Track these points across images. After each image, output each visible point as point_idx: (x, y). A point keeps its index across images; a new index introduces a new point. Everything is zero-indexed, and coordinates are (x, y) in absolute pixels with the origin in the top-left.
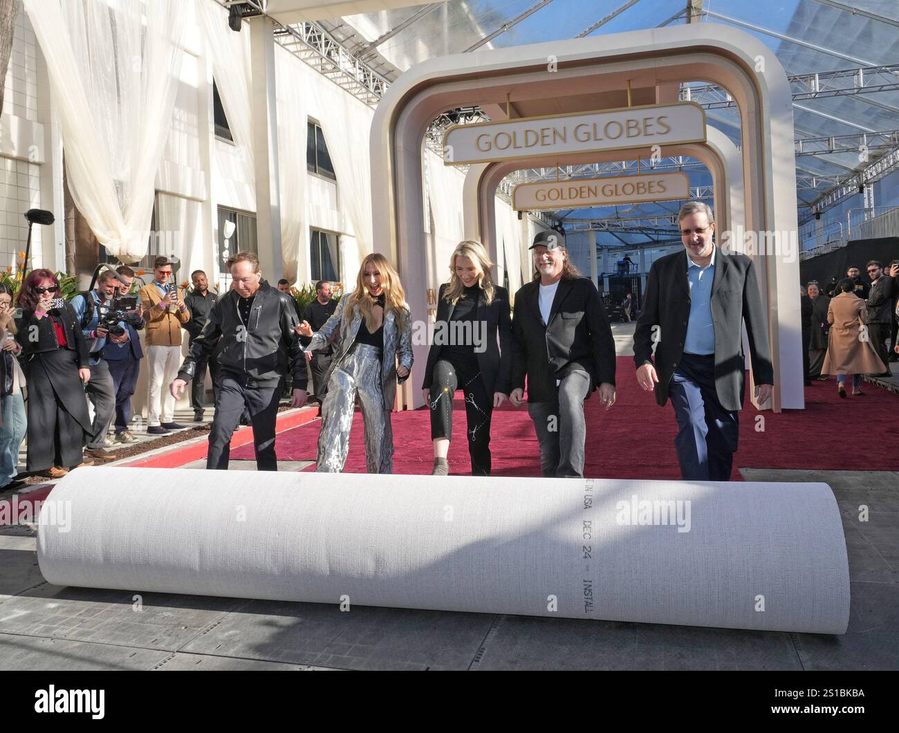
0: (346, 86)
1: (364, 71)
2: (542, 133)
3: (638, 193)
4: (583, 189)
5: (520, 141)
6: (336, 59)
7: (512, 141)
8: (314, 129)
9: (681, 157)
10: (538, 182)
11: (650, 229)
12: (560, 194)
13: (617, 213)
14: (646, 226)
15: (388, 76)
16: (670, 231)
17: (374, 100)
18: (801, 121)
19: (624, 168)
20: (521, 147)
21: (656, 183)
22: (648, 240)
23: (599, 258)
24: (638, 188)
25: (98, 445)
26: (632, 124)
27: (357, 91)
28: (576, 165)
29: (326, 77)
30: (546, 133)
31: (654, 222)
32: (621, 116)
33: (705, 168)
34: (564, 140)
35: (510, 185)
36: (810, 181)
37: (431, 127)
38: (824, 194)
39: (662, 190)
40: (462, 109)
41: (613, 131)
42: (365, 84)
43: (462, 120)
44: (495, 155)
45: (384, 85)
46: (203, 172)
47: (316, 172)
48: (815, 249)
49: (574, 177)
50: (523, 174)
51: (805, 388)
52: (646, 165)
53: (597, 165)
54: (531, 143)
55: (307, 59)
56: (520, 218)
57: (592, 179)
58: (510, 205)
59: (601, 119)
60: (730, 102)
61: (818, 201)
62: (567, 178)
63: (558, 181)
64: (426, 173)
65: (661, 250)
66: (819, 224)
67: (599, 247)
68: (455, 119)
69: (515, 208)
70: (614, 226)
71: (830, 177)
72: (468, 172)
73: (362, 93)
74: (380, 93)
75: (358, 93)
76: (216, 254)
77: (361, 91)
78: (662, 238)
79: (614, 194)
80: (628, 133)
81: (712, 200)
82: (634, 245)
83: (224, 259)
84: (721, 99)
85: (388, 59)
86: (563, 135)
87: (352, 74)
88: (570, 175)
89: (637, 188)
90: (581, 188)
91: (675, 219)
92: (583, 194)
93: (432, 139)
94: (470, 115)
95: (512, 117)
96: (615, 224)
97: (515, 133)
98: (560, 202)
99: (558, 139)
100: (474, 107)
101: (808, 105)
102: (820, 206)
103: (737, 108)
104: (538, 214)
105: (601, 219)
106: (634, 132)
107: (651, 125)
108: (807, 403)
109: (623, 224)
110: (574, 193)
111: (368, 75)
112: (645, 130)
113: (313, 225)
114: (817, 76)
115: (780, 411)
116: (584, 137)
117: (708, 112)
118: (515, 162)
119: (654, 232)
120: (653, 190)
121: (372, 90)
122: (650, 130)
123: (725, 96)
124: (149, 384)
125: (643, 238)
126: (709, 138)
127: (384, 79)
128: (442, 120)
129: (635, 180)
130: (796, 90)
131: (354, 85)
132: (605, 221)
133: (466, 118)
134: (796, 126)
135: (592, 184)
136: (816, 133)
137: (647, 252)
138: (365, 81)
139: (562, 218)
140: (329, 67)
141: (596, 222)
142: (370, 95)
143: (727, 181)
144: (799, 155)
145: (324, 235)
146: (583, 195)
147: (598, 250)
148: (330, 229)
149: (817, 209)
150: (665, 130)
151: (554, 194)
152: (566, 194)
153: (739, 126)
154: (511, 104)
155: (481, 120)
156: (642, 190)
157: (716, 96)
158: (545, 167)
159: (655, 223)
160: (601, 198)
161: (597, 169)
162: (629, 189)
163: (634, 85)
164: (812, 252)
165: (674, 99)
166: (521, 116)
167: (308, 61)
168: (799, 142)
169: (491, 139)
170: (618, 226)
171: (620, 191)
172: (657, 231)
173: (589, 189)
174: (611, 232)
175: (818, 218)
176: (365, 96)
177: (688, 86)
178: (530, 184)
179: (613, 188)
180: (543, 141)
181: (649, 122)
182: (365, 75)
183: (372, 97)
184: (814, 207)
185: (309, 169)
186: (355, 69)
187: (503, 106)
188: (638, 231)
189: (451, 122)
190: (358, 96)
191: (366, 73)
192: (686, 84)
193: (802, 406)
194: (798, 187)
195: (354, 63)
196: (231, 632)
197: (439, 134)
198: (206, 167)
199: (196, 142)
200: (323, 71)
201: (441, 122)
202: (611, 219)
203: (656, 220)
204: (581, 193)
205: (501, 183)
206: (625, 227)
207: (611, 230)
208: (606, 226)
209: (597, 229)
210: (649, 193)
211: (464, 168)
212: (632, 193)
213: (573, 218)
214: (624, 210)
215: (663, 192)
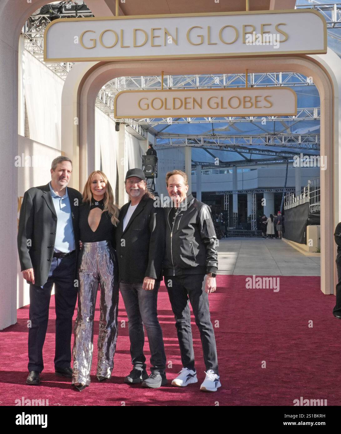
2: (153, 33)
3: (244, 107)
4: (188, 100)
5: (128, 41)
7: (120, 39)
12: (164, 103)
13: (213, 130)
14: (240, 144)
16: (263, 151)
20: (129, 47)
21: (263, 97)
23: (192, 174)
24: (245, 102)
26: (249, 30)
30: (157, 33)
31: (248, 141)
32: (238, 20)
34: (176, 42)
35: (109, 95)
37: (30, 28)
39: (270, 105)
54: (140, 43)
56: (117, 129)
65: (252, 170)
67: (194, 164)
70: (209, 142)
78: (254, 157)
79: (219, 107)
80: (244, 39)
86: (175, 38)
89: (243, 102)
90: (186, 99)
91: (269, 139)
93: (31, 40)
96: (211, 141)
97: (123, 31)
98: (163, 112)
104: (135, 127)
105: (197, 136)
107: (268, 32)
109: (219, 141)
110: (178, 103)
116: (198, 41)
119: (248, 151)
120: (259, 104)
125: (236, 157)
132: (201, 138)
135: (197, 95)
139: (158, 132)
141: (192, 137)
146: (189, 106)
147: (192, 165)
150: (284, 38)
151: (158, 104)
152: (170, 104)
156: (248, 104)
159: (250, 142)
160: (204, 110)
162: (235, 102)
166: (128, 14)
169: (97, 36)
170: (214, 143)
171: (226, 104)
172: (251, 150)
173: (194, 100)
174: (205, 149)
178: (130, 92)
179: (219, 100)
180: (153, 42)
181: (267, 29)
188: (232, 149)
197: (38, 35)
201: (41, 23)
202: (207, 135)
203: (251, 139)
204: (186, 103)
205: (100, 93)
206: (220, 145)
207: (206, 147)
208: (202, 143)
209: (193, 145)
210: (256, 107)
211: (63, 74)
212: (238, 107)
213: (171, 132)
214: (220, 128)
215: (270, 107)
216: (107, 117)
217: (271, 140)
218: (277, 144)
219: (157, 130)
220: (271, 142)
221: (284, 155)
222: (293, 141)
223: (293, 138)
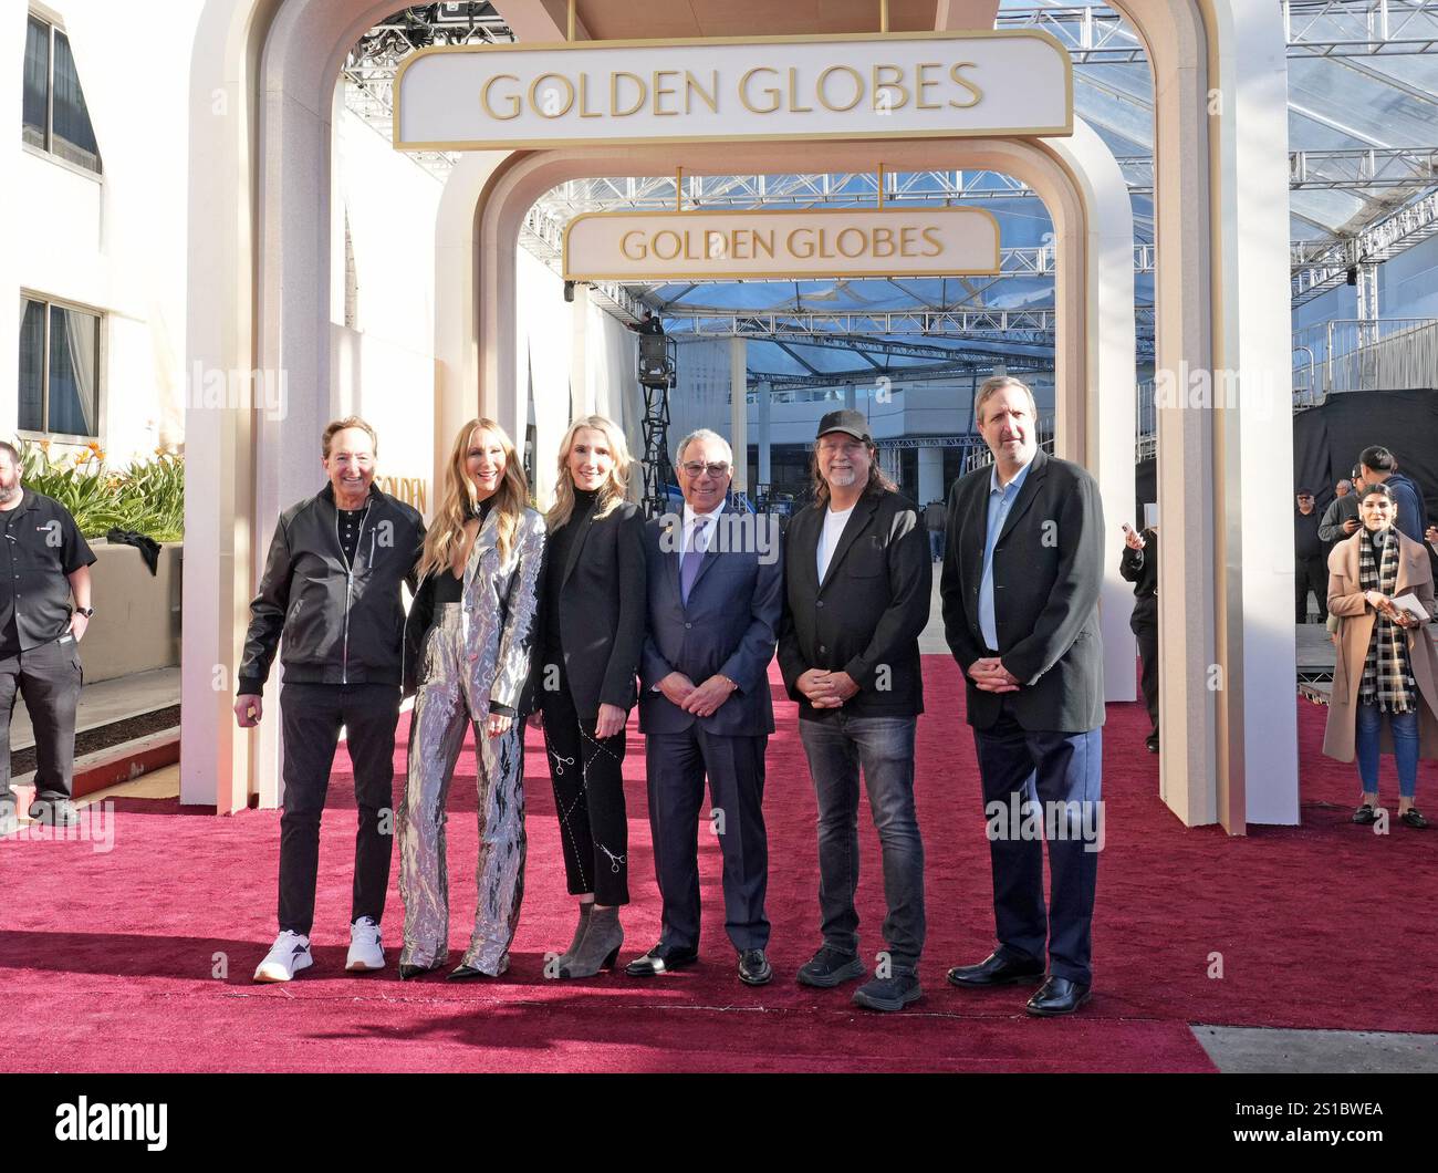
2: (658, 84)
3: (876, 254)
4: (741, 237)
5: (600, 101)
7: (578, 99)
8: (47, 35)
10: (623, 213)
11: (874, 341)
12: (684, 245)
13: (799, 298)
14: (862, 332)
16: (917, 347)
20: (599, 116)
21: (920, 230)
22: (867, 366)
23: (749, 401)
24: (877, 242)
26: (888, 76)
28: (711, 173)
30: (667, 83)
31: (882, 324)
32: (863, 54)
34: (714, 104)
39: (935, 250)
41: (840, 90)
44: (529, 131)
47: (47, 148)
49: (703, 206)
54: (625, 107)
56: (569, 297)
57: (747, 213)
59: (810, 57)
67: (752, 377)
70: (789, 328)
78: (897, 361)
79: (817, 253)
80: (875, 98)
86: (712, 94)
88: (696, 202)
89: (873, 241)
90: (735, 233)
91: (931, 321)
92: (740, 247)
93: (361, 87)
95: (578, 37)
96: (793, 324)
97: (584, 79)
98: (681, 265)
99: (698, 103)
104: (612, 292)
105: (761, 311)
107: (934, 84)
108: (1302, 809)
109: (812, 325)
112: (921, 96)
113: (32, 286)
115: (1242, 831)
116: (766, 102)
119: (881, 348)
120: (911, 248)
122: (932, 96)
125: (853, 361)
129: (869, 222)
132: (770, 317)
135: (764, 225)
139: (667, 303)
141: (749, 316)
145: (58, 313)
146: (742, 250)
147: (749, 381)
148: (78, 298)
150: (971, 99)
151: (668, 245)
152: (697, 246)
156: (885, 248)
159: (886, 326)
160: (784, 262)
161: (763, 191)
162: (852, 244)
166: (598, 36)
169: (521, 89)
170: (801, 329)
171: (831, 247)
172: (888, 346)
173: (756, 237)
174: (781, 344)
178: (601, 216)
179: (815, 238)
180: (658, 104)
181: (931, 75)
185: (27, 138)
187: (554, 6)
188: (844, 344)
189: (413, 49)
193: (1293, 817)
202: (783, 311)
203: (888, 320)
206: (816, 333)
207: (781, 339)
208: (772, 329)
209: (750, 333)
210: (904, 254)
212: (860, 253)
213: (696, 303)
214: (815, 294)
215: (937, 254)
216: (543, 267)
217: (937, 321)
218: (949, 331)
219: (664, 297)
220: (937, 328)
221: (966, 357)
222: (988, 324)
223: (987, 317)
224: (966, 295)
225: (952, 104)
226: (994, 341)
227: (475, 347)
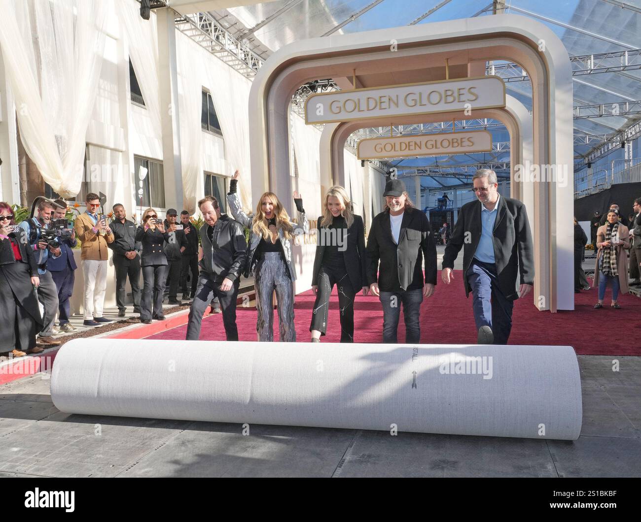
0: (231, 63)
1: (244, 52)
2: (380, 100)
3: (453, 147)
4: (411, 144)
5: (363, 106)
6: (223, 42)
7: (357, 106)
8: (206, 95)
9: (486, 119)
10: (377, 138)
11: (462, 175)
12: (393, 147)
13: (437, 162)
14: (458, 172)
15: (263, 55)
17: (252, 74)
18: (579, 92)
19: (443, 127)
20: (364, 111)
21: (467, 138)
22: (460, 183)
23: (422, 196)
24: (453, 143)
25: (47, 334)
26: (449, 93)
27: (239, 67)
28: (406, 125)
29: (215, 56)
30: (383, 99)
31: (464, 169)
32: (441, 87)
33: (505, 128)
34: (397, 105)
35: (356, 140)
36: (584, 138)
37: (295, 95)
38: (594, 149)
39: (472, 144)
40: (319, 81)
41: (435, 98)
42: (245, 62)
43: (319, 90)
44: (344, 116)
45: (260, 62)
46: (122, 130)
47: (208, 130)
48: (586, 190)
49: (404, 134)
50: (365, 132)
51: (575, 295)
52: (459, 125)
53: (422, 125)
54: (371, 107)
55: (200, 42)
56: (363, 165)
57: (419, 136)
58: (356, 155)
59: (424, 89)
60: (524, 77)
61: (589, 154)
62: (399, 135)
63: (392, 137)
64: (292, 130)
66: (590, 171)
67: (423, 188)
68: (314, 89)
69: (359, 158)
70: (434, 172)
71: (599, 135)
72: (323, 130)
73: (243, 69)
74: (257, 69)
75: (240, 69)
76: (133, 192)
77: (242, 67)
79: (434, 147)
80: (446, 99)
81: (509, 152)
82: (449, 186)
83: (139, 196)
84: (518, 74)
85: (263, 42)
86: (396, 101)
87: (235, 54)
88: (401, 133)
89: (452, 143)
90: (409, 143)
92: (410, 147)
93: (296, 104)
94: (325, 86)
95: (357, 87)
96: (435, 170)
97: (359, 100)
98: (393, 153)
99: (392, 104)
100: (328, 80)
101: (585, 80)
102: (592, 158)
103: (530, 82)
104: (377, 163)
105: (424, 167)
106: (450, 99)
107: (463, 94)
108: (576, 306)
109: (441, 170)
110: (404, 146)
111: (248, 55)
112: (459, 98)
113: (207, 170)
114: (592, 57)
115: (556, 312)
116: (412, 103)
117: (507, 85)
118: (359, 122)
119: (464, 177)
120: (464, 144)
121: (251, 66)
122: (463, 98)
123: (521, 72)
124: (84, 289)
125: (455, 182)
126: (507, 105)
127: (260, 58)
128: (304, 90)
129: (450, 137)
130: (576, 67)
131: (237, 62)
132: (428, 168)
133: (322, 89)
134: (574, 96)
135: (417, 139)
136: (591, 102)
137: (459, 192)
138: (245, 59)
140: (218, 48)
141: (420, 169)
142: (249, 70)
143: (521, 138)
144: (576, 119)
145: (214, 178)
147: (421, 190)
148: (219, 173)
149: (589, 160)
150: (474, 98)
151: (389, 147)
152: (398, 147)
153: (530, 95)
154: (357, 77)
155: (334, 90)
156: (456, 144)
157: (514, 72)
158: (382, 126)
159: (466, 170)
160: (424, 150)
161: (422, 128)
162: (446, 143)
163: (451, 63)
164: (584, 193)
165: (482, 74)
166: (364, 86)
167: (201, 44)
168: (576, 109)
169: (341, 104)
170: (438, 172)
171: (439, 145)
172: (467, 176)
173: (416, 143)
174: (432, 177)
175: (589, 167)
176: (245, 71)
177: (493, 63)
178: (371, 139)
179: (433, 143)
180: (380, 106)
181: (462, 92)
182: (245, 54)
183: (251, 72)
184: (587, 159)
185: (203, 127)
186: (237, 50)
187: (350, 79)
188: (452, 176)
189: (311, 92)
190: (239, 71)
191: (246, 53)
192: (492, 62)
193: (572, 308)
194: (574, 143)
195: (237, 45)
196: (146, 470)
197: (302, 100)
198: (124, 125)
199: (117, 105)
200: (213, 51)
201: (303, 91)
202: (432, 166)
203: (466, 168)
204: (409, 146)
205: (349, 139)
206: (443, 173)
207: (432, 175)
208: (428, 172)
209: (421, 174)
210: (461, 146)
211: (320, 127)
212: (448, 146)
213: (403, 165)
214: (442, 160)
215: (472, 145)
216: (355, 156)
222: (499, 168)
223: (499, 165)
224: (492, 158)
225: (468, 100)
226: (501, 173)
227: (332, 181)
